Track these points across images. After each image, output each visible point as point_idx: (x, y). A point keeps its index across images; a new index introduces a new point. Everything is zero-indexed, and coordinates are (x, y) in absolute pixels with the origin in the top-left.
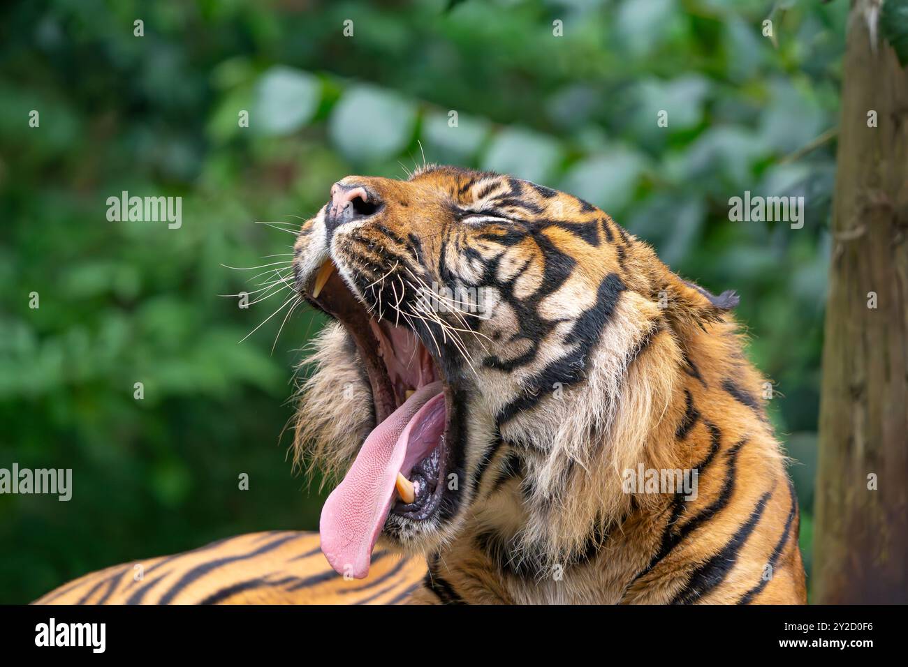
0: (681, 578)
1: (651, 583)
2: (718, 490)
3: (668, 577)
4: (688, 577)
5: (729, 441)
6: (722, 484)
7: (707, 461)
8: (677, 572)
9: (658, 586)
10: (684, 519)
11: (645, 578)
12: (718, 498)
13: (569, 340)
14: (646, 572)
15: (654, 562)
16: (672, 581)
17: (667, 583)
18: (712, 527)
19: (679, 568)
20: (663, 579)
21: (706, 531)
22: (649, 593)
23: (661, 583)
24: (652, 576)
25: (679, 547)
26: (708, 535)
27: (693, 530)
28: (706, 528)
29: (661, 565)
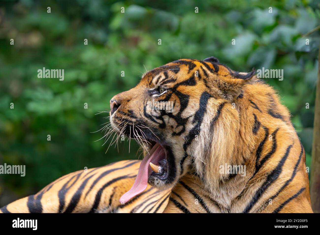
0: (264, 178)
1: (254, 181)
2: (271, 147)
3: (259, 178)
4: (266, 178)
5: (272, 131)
6: (272, 145)
7: (265, 139)
8: (262, 177)
9: (257, 182)
10: (261, 159)
11: (252, 180)
12: (271, 150)
13: (194, 122)
14: (252, 178)
15: (254, 175)
16: (261, 180)
17: (259, 181)
18: (271, 160)
19: (263, 176)
20: (258, 179)
21: (269, 161)
22: (254, 184)
23: (257, 181)
24: (254, 179)
25: (261, 169)
26: (270, 163)
27: (265, 162)
28: (269, 160)
29: (257, 175)
